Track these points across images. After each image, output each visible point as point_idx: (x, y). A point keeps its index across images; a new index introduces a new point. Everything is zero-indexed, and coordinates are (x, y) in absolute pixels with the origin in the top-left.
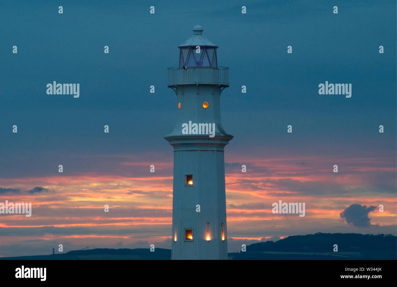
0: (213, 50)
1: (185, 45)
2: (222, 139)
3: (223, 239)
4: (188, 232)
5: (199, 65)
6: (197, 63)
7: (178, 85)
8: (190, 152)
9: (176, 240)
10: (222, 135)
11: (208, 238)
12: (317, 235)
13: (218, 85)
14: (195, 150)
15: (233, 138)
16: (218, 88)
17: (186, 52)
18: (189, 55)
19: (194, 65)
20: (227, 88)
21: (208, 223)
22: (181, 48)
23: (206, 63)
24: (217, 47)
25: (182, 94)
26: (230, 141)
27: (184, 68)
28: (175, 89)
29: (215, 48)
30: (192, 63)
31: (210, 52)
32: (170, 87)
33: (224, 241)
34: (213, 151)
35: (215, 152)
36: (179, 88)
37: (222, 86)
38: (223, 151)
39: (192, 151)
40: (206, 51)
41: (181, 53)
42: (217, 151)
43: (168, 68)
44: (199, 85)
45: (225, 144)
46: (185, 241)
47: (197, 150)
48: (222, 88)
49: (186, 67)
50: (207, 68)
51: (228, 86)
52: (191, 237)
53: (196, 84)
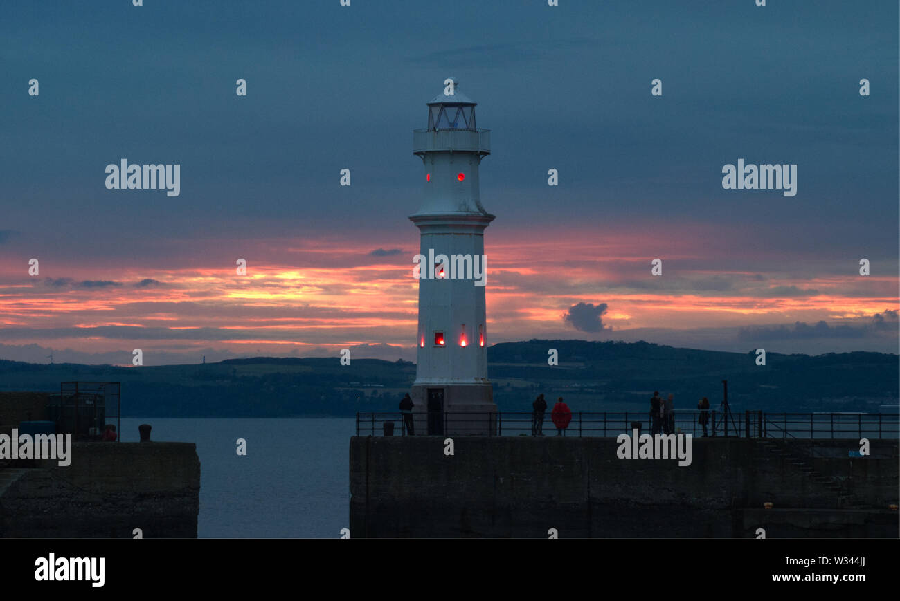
0: (470, 108)
1: (436, 102)
2: (481, 220)
3: (482, 344)
4: (439, 336)
5: (453, 127)
6: (451, 124)
7: (426, 152)
8: (441, 236)
9: (422, 345)
10: (482, 214)
11: (464, 344)
12: (531, 342)
13: (477, 152)
14: (448, 234)
15: (495, 219)
16: (476, 156)
17: (436, 110)
18: (441, 113)
19: (447, 127)
20: (488, 156)
21: (464, 325)
22: (431, 105)
23: (461, 124)
24: (475, 105)
25: (433, 164)
26: (492, 222)
27: (435, 130)
28: (423, 156)
29: (472, 105)
30: (444, 124)
31: (467, 110)
32: (416, 154)
33: (483, 347)
34: (470, 234)
35: (473, 236)
36: (427, 155)
37: (481, 153)
38: (482, 235)
39: (443, 234)
40: (461, 109)
41: (430, 111)
42: (475, 234)
43: (415, 131)
44: (453, 151)
45: (485, 227)
46: (435, 347)
47: (451, 234)
48: (481, 156)
49: (437, 130)
50: (464, 130)
51: (488, 154)
52: (442, 342)
53: (449, 151)
